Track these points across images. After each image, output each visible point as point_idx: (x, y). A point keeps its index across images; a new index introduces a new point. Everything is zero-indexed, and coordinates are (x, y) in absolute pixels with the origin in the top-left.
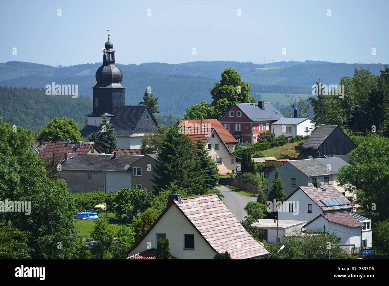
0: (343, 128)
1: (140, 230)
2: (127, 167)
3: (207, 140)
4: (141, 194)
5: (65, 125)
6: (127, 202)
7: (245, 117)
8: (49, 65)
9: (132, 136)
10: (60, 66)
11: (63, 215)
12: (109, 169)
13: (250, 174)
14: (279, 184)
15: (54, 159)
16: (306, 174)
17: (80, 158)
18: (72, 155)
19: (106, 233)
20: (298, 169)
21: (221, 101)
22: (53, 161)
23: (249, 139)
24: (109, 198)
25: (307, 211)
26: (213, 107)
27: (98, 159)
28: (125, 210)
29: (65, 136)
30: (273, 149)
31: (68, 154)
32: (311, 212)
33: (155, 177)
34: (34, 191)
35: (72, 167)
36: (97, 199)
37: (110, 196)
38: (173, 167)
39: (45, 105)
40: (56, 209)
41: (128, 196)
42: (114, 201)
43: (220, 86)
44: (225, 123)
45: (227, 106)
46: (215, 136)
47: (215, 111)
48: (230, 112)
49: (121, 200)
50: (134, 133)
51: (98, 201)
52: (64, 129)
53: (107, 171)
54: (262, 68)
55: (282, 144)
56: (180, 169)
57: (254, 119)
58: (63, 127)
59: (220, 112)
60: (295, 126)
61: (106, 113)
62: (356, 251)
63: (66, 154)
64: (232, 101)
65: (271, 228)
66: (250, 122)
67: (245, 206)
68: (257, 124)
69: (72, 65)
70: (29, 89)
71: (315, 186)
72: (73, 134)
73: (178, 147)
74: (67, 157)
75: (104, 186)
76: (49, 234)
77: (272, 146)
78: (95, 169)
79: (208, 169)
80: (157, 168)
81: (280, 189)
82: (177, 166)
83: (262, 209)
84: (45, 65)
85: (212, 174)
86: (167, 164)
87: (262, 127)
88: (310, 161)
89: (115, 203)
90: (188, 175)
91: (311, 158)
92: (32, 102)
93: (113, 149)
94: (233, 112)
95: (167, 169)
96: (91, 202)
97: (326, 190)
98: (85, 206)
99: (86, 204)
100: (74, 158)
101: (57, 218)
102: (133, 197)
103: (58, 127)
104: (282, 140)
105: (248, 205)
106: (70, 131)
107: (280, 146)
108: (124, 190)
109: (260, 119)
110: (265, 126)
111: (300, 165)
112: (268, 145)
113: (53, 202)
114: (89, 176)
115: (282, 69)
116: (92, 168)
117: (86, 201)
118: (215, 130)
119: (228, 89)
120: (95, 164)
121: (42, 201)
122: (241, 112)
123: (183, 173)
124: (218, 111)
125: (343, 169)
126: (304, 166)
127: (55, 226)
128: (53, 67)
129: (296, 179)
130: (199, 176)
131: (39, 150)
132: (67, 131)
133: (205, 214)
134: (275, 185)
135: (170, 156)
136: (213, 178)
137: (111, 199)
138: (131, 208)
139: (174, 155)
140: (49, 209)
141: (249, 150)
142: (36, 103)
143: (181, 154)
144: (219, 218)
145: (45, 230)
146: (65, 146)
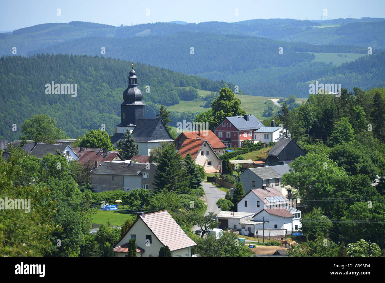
0: (304, 137)
1: (124, 231)
2: (139, 172)
3: (200, 149)
4: (146, 193)
5: (99, 135)
6: (136, 199)
7: (233, 127)
8: (111, 25)
9: (149, 142)
10: (122, 25)
11: (75, 227)
12: (127, 173)
13: (228, 175)
14: (241, 186)
15: (88, 165)
16: (262, 178)
17: (106, 165)
18: (100, 163)
19: (105, 232)
20: (256, 175)
21: (219, 112)
22: (88, 166)
23: (236, 144)
24: (124, 196)
25: (257, 206)
26: (213, 117)
27: (119, 166)
28: (135, 204)
29: (99, 143)
30: (251, 153)
31: (98, 162)
32: (259, 207)
33: (156, 182)
34: (59, 215)
35: (100, 172)
36: (117, 195)
37: (125, 194)
38: (167, 175)
39: (104, 72)
40: (71, 224)
41: (137, 194)
42: (128, 198)
43: (219, 100)
44: (219, 132)
45: (223, 116)
46: (207, 145)
47: (214, 120)
48: (222, 124)
49: (132, 198)
50: (151, 139)
51: (118, 197)
52: (99, 138)
53: (125, 175)
54: (319, 25)
55: (259, 149)
56: (172, 176)
57: (240, 129)
58: (98, 137)
59: (218, 121)
60: (271, 133)
61: (131, 124)
62: (288, 234)
63: (96, 162)
64: (227, 113)
65: (231, 218)
66: (237, 131)
67: (217, 202)
68: (242, 132)
69: (133, 25)
70: (89, 56)
71: (263, 189)
72: (105, 142)
73: (171, 161)
74: (97, 165)
75: (123, 186)
76: (67, 238)
77: (251, 150)
78: (117, 173)
79: (194, 174)
80: (156, 175)
81: (241, 190)
82: (170, 174)
83: (228, 204)
84: (106, 25)
85: (198, 177)
86: (163, 173)
87: (247, 134)
88: (266, 168)
89: (128, 200)
90: (178, 180)
91: (267, 166)
92: (92, 69)
93: (134, 153)
94: (225, 123)
95: (163, 177)
96: (113, 198)
97: (271, 191)
98: (108, 200)
99: (109, 199)
100: (102, 165)
101: (72, 229)
102: (141, 195)
103: (94, 136)
104: (259, 145)
105: (218, 201)
106: (103, 139)
107: (257, 150)
108: (134, 190)
109: (245, 128)
110: (249, 133)
111: (258, 172)
112: (248, 150)
113: (69, 221)
114: (112, 178)
115: (338, 27)
116: (114, 173)
117: (109, 197)
118: (206, 141)
119: (224, 103)
120: (117, 170)
121: (64, 220)
122: (230, 124)
123: (174, 179)
124: (216, 120)
125: (285, 175)
126: (260, 172)
127: (71, 233)
128: (115, 27)
129: (254, 181)
130: (185, 180)
131: (80, 155)
132: (101, 139)
133: (159, 223)
134: (237, 187)
135: (165, 167)
136: (198, 180)
137: (125, 196)
138: (139, 202)
139: (168, 167)
140: (67, 225)
141: (234, 154)
142: (95, 71)
143: (172, 166)
144: (167, 225)
145: (65, 236)
146: (97, 154)
